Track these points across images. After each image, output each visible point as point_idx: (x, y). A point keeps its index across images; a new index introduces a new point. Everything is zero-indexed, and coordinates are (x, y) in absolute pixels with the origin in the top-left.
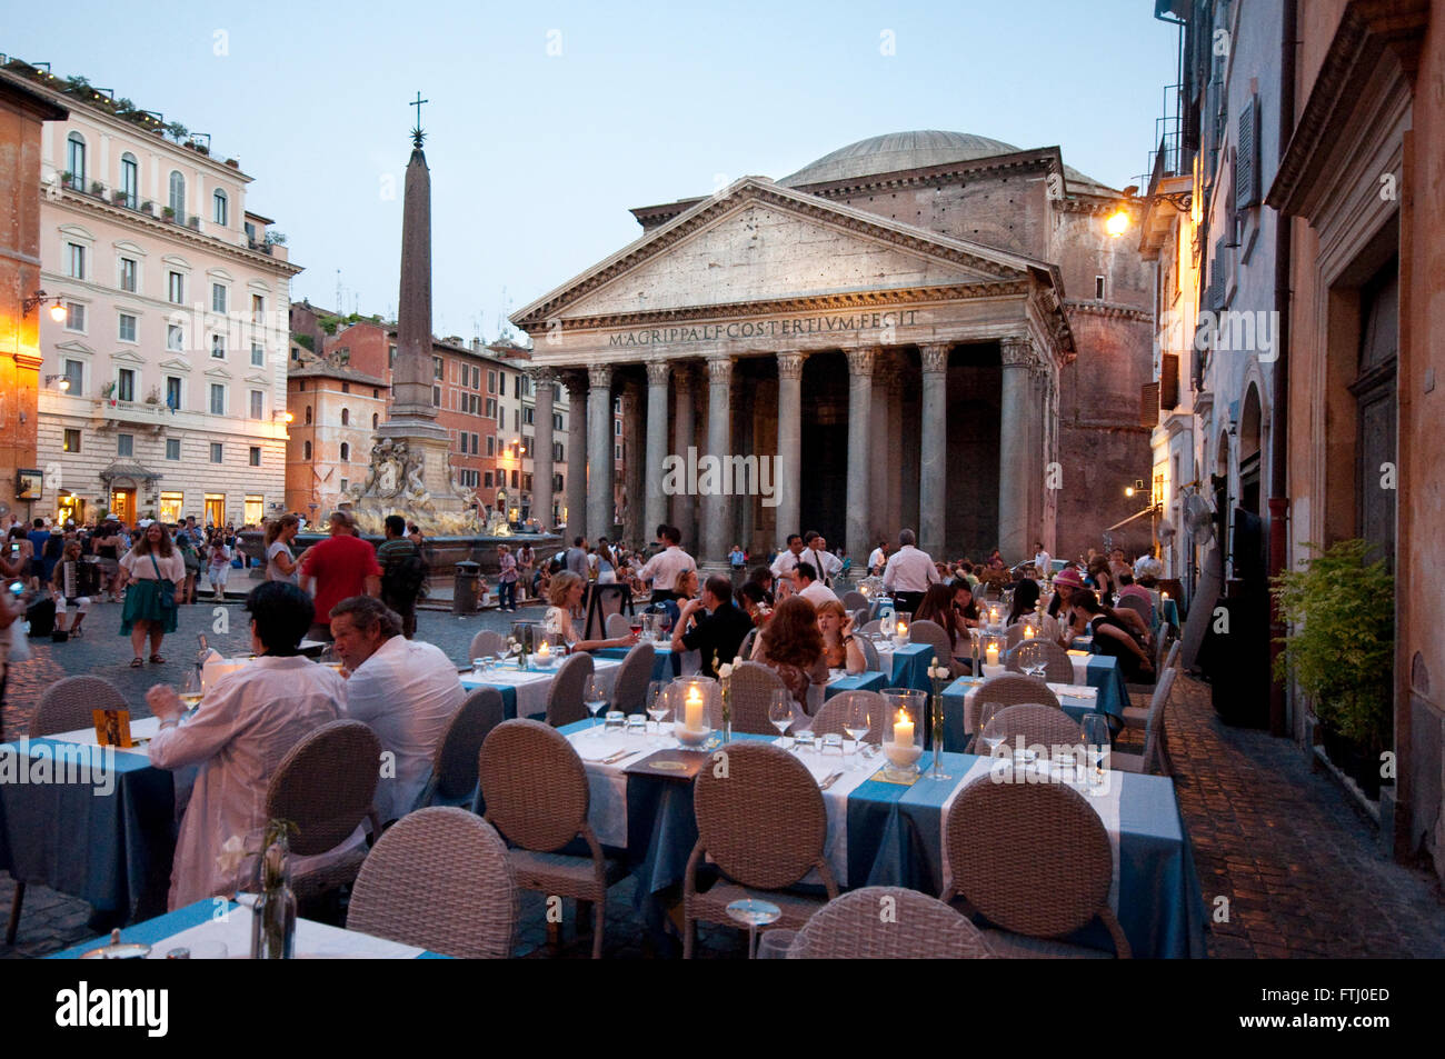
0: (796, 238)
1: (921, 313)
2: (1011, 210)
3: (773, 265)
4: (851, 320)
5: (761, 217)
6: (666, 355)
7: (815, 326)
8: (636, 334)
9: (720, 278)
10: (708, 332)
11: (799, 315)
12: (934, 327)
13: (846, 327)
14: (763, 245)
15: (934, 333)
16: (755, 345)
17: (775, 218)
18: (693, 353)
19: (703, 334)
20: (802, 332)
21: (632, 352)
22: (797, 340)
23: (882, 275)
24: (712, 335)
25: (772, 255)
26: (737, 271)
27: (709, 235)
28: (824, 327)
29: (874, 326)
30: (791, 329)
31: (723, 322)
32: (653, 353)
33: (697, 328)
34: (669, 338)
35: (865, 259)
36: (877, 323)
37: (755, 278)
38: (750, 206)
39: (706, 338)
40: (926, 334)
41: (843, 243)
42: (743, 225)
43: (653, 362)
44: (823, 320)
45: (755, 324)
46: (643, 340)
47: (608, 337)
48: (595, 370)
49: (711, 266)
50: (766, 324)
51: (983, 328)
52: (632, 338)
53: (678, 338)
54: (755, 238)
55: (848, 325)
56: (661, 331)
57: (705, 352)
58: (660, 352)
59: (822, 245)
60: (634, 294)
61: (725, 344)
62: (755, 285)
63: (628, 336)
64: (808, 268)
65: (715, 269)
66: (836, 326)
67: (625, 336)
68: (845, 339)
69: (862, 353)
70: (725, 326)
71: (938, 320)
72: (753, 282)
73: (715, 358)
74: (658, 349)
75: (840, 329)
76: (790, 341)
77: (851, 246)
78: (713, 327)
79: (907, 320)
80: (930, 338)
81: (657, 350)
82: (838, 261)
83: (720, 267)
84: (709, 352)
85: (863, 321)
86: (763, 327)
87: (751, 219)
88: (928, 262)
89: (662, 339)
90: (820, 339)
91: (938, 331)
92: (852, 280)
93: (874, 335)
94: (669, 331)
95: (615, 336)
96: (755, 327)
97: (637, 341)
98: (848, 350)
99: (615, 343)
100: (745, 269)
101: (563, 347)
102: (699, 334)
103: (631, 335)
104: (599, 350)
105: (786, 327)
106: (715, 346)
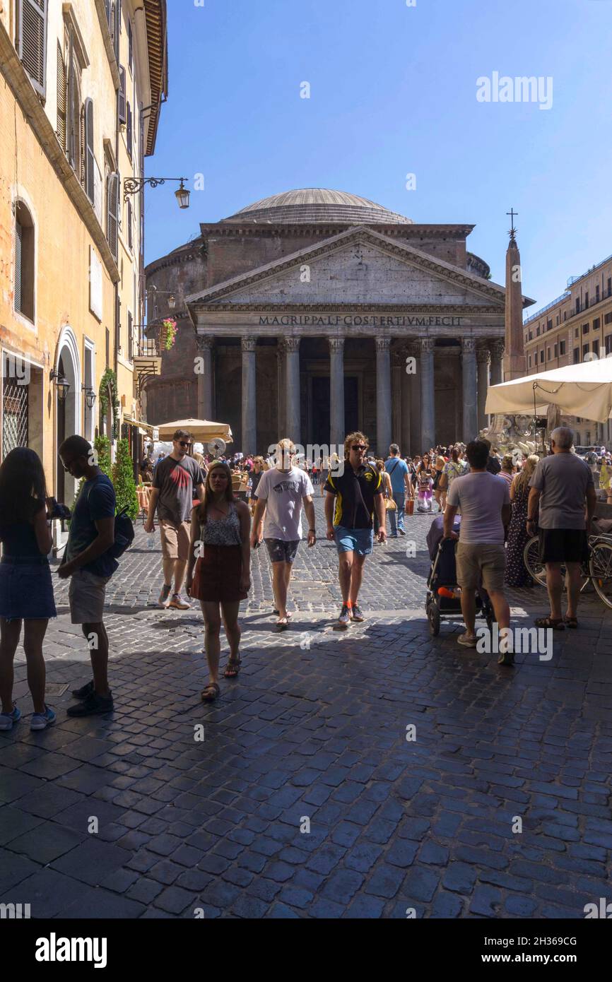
0: (387, 266)
1: (464, 319)
2: (449, 257)
3: (373, 281)
4: (423, 319)
5: (364, 251)
6: (302, 333)
7: (401, 322)
8: (280, 317)
9: (338, 286)
10: (331, 320)
11: (392, 315)
12: (471, 327)
13: (420, 324)
14: (367, 269)
15: (471, 331)
16: (362, 330)
17: (372, 254)
18: (321, 333)
19: (327, 322)
20: (393, 324)
21: (277, 329)
22: (390, 329)
23: (440, 295)
24: (334, 322)
25: (373, 275)
26: (349, 283)
27: (330, 258)
28: (407, 322)
29: (437, 324)
30: (386, 322)
31: (341, 314)
32: (292, 330)
33: (323, 317)
34: (303, 322)
35: (430, 285)
36: (438, 323)
37: (362, 289)
38: (358, 243)
39: (329, 323)
40: (467, 332)
41: (416, 275)
42: (353, 254)
43: (293, 336)
44: (406, 318)
45: (363, 316)
46: (285, 321)
47: (258, 317)
48: (249, 340)
49: (331, 278)
50: (370, 318)
51: (497, 330)
52: (276, 320)
53: (310, 322)
54: (360, 264)
55: (422, 323)
56: (298, 317)
57: (329, 332)
58: (298, 331)
59: (405, 274)
60: (277, 291)
61: (343, 329)
62: (362, 293)
63: (273, 318)
64: (396, 287)
65: (334, 281)
66: (414, 323)
67: (271, 318)
68: (420, 331)
69: (431, 340)
70: (343, 317)
71: (473, 324)
72: (360, 291)
73: (336, 337)
74: (297, 329)
75: (417, 325)
76: (386, 329)
77: (422, 276)
78: (334, 317)
79: (456, 322)
80: (469, 334)
82: (414, 284)
83: (337, 279)
84: (332, 333)
85: (430, 321)
86: (368, 320)
87: (358, 251)
88: (467, 291)
89: (298, 322)
90: (405, 329)
91: (473, 330)
92: (422, 296)
93: (437, 330)
94: (303, 318)
95: (264, 317)
96: (363, 319)
97: (280, 322)
98: (422, 338)
99: (264, 322)
100: (355, 283)
101: (222, 322)
102: (324, 321)
103: (276, 318)
104: (252, 326)
105: (383, 320)
106: (335, 329)
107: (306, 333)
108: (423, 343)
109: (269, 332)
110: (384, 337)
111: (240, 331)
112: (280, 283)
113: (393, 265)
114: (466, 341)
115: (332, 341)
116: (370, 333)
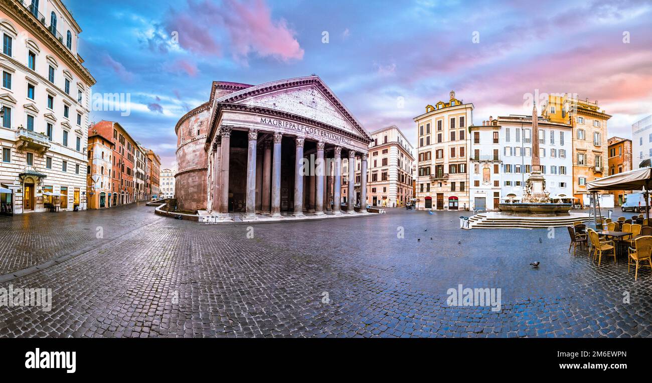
0: (325, 105)
1: (352, 141)
3: (318, 111)
5: (316, 92)
6: (284, 132)
7: (329, 136)
8: (272, 120)
9: (303, 108)
11: (326, 131)
14: (316, 103)
16: (313, 137)
17: (319, 95)
18: (294, 134)
19: (297, 128)
20: (326, 136)
21: (271, 127)
22: (324, 139)
23: (344, 127)
24: (301, 129)
25: (319, 107)
26: (308, 108)
27: (300, 91)
28: (332, 137)
29: (343, 141)
30: (323, 135)
31: (303, 124)
32: (278, 130)
33: (295, 125)
34: (285, 125)
35: (341, 121)
37: (314, 113)
38: (312, 87)
41: (336, 114)
42: (310, 93)
43: (280, 133)
44: (331, 134)
46: (275, 123)
47: (260, 118)
48: (254, 132)
49: (300, 103)
50: (317, 130)
52: (270, 121)
53: (288, 126)
54: (314, 99)
55: (337, 138)
56: (282, 122)
57: (297, 135)
59: (332, 111)
60: (272, 103)
61: (305, 134)
62: (314, 115)
63: (269, 120)
64: (328, 117)
65: (301, 105)
66: (334, 138)
68: (336, 142)
70: (305, 127)
71: (354, 144)
73: (301, 138)
77: (338, 115)
78: (300, 126)
79: (349, 142)
81: (280, 128)
82: (335, 118)
83: (303, 104)
84: (299, 135)
85: (340, 138)
87: (313, 92)
88: (354, 127)
89: (282, 125)
90: (331, 140)
92: (338, 125)
93: (342, 144)
94: (285, 123)
95: (263, 119)
96: (314, 130)
97: (272, 123)
98: (337, 146)
99: (263, 122)
100: (311, 109)
101: (239, 119)
104: (257, 123)
105: (322, 133)
106: (301, 133)
107: (287, 132)
108: (337, 149)
109: (265, 129)
110: (323, 142)
111: (250, 126)
112: (274, 98)
113: (328, 105)
114: (352, 152)
115: (299, 140)
116: (316, 139)
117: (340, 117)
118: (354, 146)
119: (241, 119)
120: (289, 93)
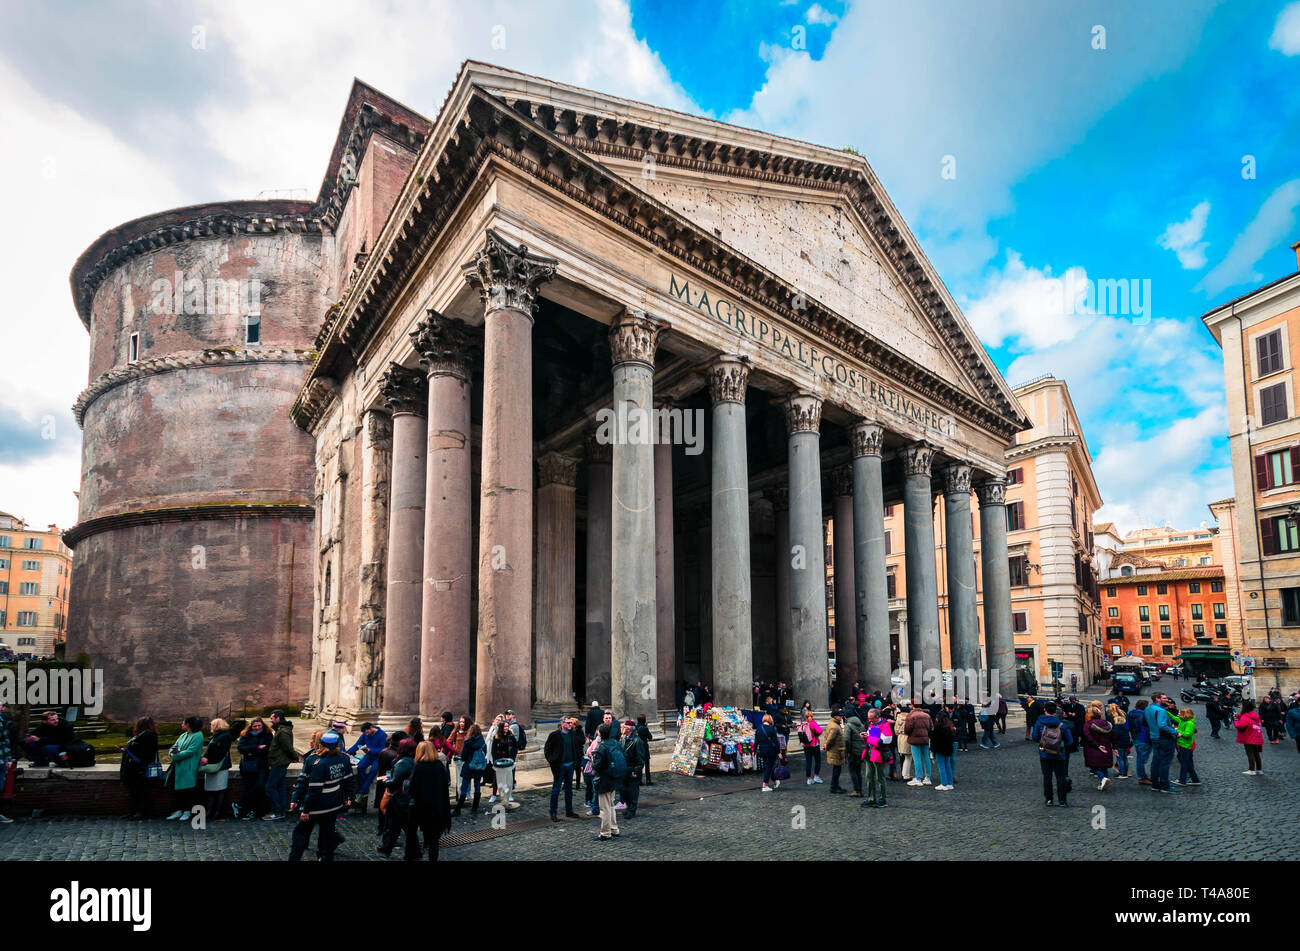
1: (958, 429)
4: (919, 410)
5: (847, 228)
6: (758, 360)
7: (896, 402)
8: (713, 298)
9: (814, 279)
10: (803, 351)
11: (885, 384)
13: (917, 416)
14: (852, 268)
16: (848, 398)
17: (858, 242)
18: (789, 375)
19: (796, 352)
20: (886, 403)
21: (709, 328)
22: (882, 412)
24: (808, 358)
25: (860, 285)
26: (828, 283)
28: (902, 407)
29: (933, 426)
30: (877, 395)
31: (818, 344)
32: (737, 345)
33: (792, 337)
34: (757, 333)
35: (925, 349)
36: (935, 424)
38: (838, 205)
39: (801, 358)
41: (910, 318)
42: (832, 225)
43: (739, 360)
44: (900, 397)
45: (849, 367)
46: (723, 313)
47: (667, 275)
48: (643, 326)
49: (803, 254)
50: (857, 374)
52: (705, 301)
53: (768, 336)
54: (842, 251)
56: (748, 315)
57: (803, 380)
59: (897, 307)
61: (822, 382)
63: (700, 293)
65: (807, 263)
66: (910, 411)
67: (696, 291)
68: (916, 430)
70: (820, 354)
73: (812, 396)
74: (745, 344)
75: (913, 416)
76: (878, 410)
78: (806, 347)
79: (953, 432)
81: (742, 341)
83: (809, 261)
84: (806, 383)
85: (926, 416)
86: (855, 378)
87: (839, 224)
89: (749, 325)
90: (900, 420)
93: (935, 437)
94: (758, 322)
95: (681, 281)
96: (848, 372)
97: (713, 310)
98: (920, 444)
99: (680, 295)
100: (835, 286)
101: (576, 243)
102: (792, 347)
103: (705, 296)
104: (654, 291)
105: (873, 390)
106: (810, 376)
107: (766, 365)
108: (920, 457)
109: (689, 327)
110: (880, 424)
111: (624, 291)
112: (715, 207)
114: (962, 470)
116: (857, 407)
117: (922, 334)
118: (967, 447)
119: (587, 248)
120: (765, 204)
